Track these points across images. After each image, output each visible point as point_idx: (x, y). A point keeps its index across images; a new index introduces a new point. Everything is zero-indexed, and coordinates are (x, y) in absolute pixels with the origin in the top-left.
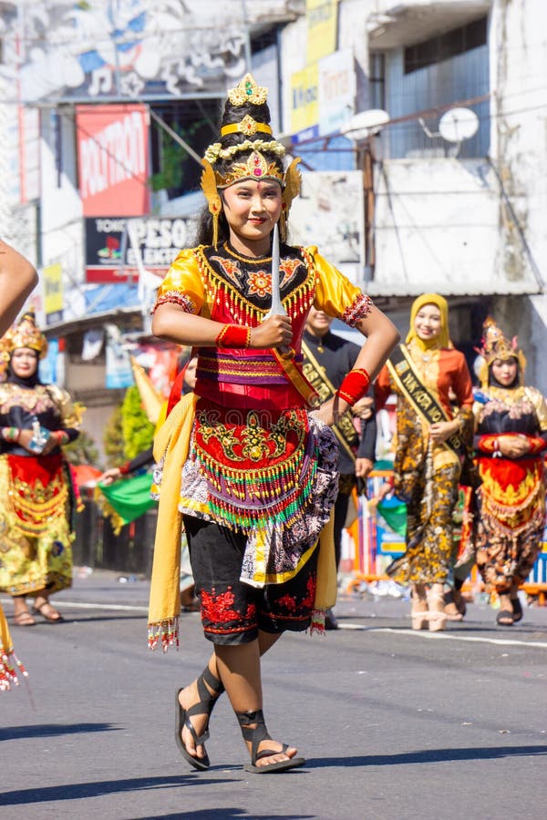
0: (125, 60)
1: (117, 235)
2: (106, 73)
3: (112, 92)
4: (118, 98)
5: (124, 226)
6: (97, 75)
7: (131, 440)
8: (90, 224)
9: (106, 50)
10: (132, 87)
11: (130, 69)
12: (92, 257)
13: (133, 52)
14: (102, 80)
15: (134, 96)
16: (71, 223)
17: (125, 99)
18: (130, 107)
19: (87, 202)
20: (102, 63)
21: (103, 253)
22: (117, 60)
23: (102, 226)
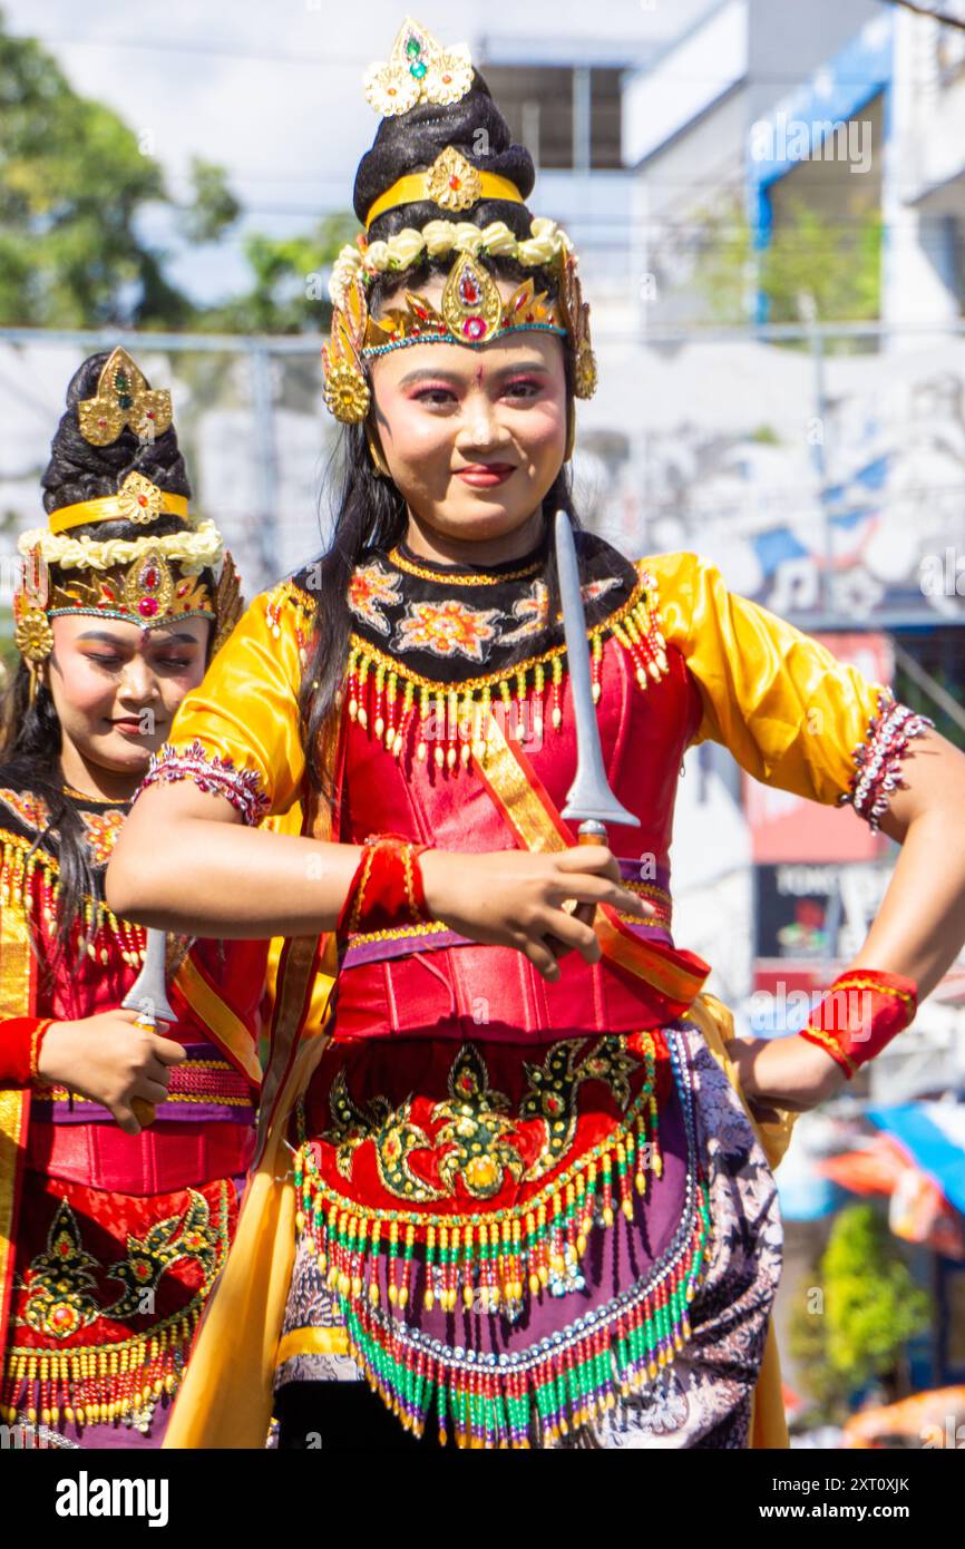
0: (845, 542)
1: (819, 901)
2: (805, 569)
3: (817, 608)
4: (830, 620)
5: (837, 881)
6: (787, 572)
7: (845, 1325)
8: (765, 876)
9: (809, 526)
10: (857, 597)
11: (855, 562)
12: (767, 944)
13: (862, 528)
14: (797, 584)
15: (861, 615)
16: (727, 874)
17: (843, 623)
18: (852, 641)
19: (760, 833)
20: (799, 552)
21: (790, 935)
22: (829, 543)
23: (791, 882)
